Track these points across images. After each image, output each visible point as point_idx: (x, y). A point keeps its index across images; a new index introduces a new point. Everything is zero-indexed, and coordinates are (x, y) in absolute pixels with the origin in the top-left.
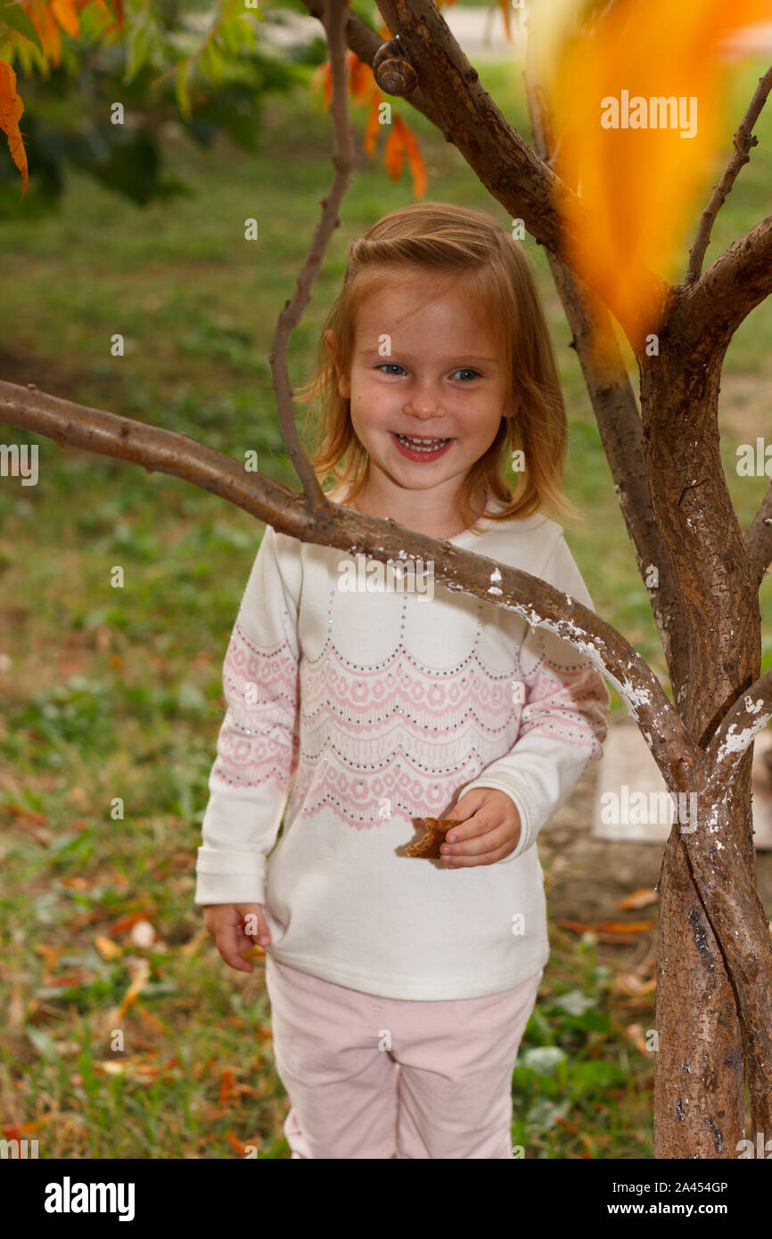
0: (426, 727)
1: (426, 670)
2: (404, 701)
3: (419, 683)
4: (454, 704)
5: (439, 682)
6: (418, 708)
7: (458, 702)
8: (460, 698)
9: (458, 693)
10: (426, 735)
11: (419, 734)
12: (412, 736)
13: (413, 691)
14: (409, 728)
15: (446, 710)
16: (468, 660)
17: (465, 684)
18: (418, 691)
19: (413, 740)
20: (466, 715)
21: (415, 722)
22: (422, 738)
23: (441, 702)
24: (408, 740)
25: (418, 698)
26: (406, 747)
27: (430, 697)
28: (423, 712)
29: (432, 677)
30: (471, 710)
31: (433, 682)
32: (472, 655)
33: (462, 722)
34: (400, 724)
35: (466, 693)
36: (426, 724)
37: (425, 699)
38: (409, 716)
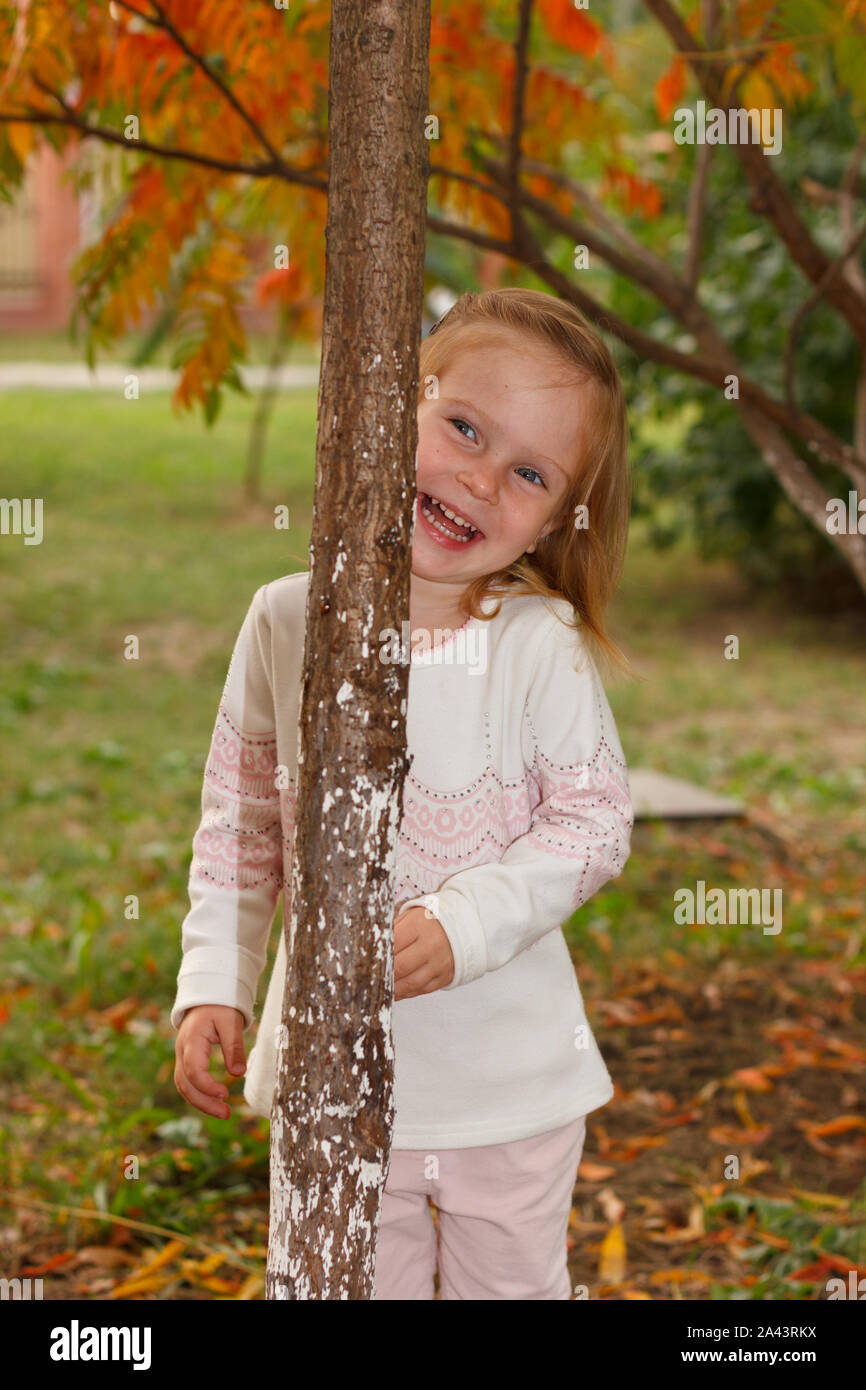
0: (435, 856)
1: (431, 794)
2: (410, 828)
3: (425, 808)
4: (468, 829)
5: (448, 806)
6: (425, 835)
7: (471, 827)
8: (474, 823)
9: (472, 816)
10: (435, 864)
11: (428, 864)
12: (420, 865)
13: (419, 816)
14: (416, 857)
15: (458, 836)
16: (483, 779)
17: (480, 806)
18: (424, 816)
19: (421, 870)
20: (483, 840)
21: (422, 850)
22: (431, 867)
23: (450, 828)
24: (416, 870)
25: (425, 824)
26: (413, 877)
27: (438, 822)
28: (431, 839)
29: (440, 801)
30: (488, 833)
31: (441, 806)
32: (487, 773)
33: (478, 848)
34: (406, 853)
35: (482, 815)
36: (435, 852)
37: (432, 825)
38: (415, 844)
